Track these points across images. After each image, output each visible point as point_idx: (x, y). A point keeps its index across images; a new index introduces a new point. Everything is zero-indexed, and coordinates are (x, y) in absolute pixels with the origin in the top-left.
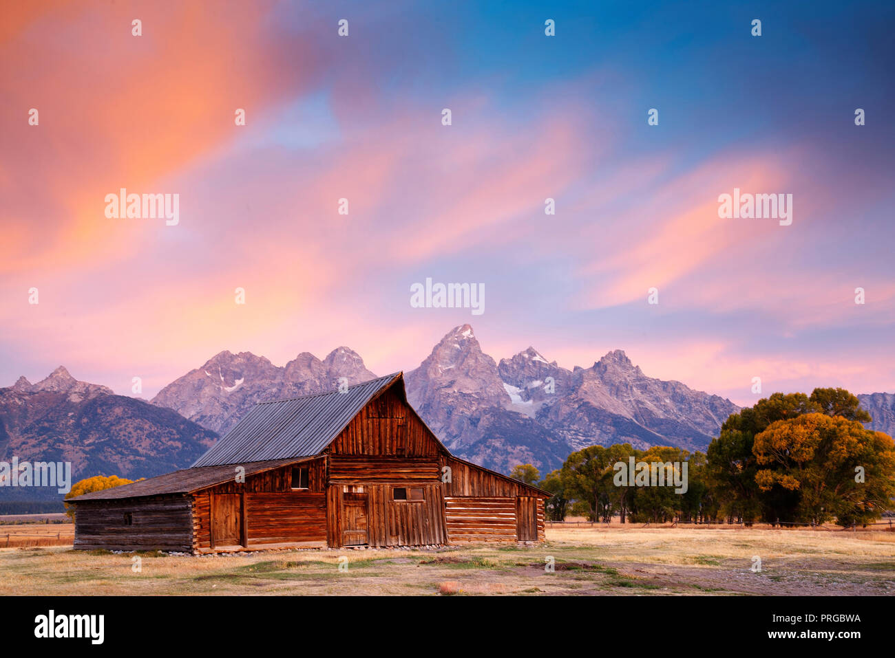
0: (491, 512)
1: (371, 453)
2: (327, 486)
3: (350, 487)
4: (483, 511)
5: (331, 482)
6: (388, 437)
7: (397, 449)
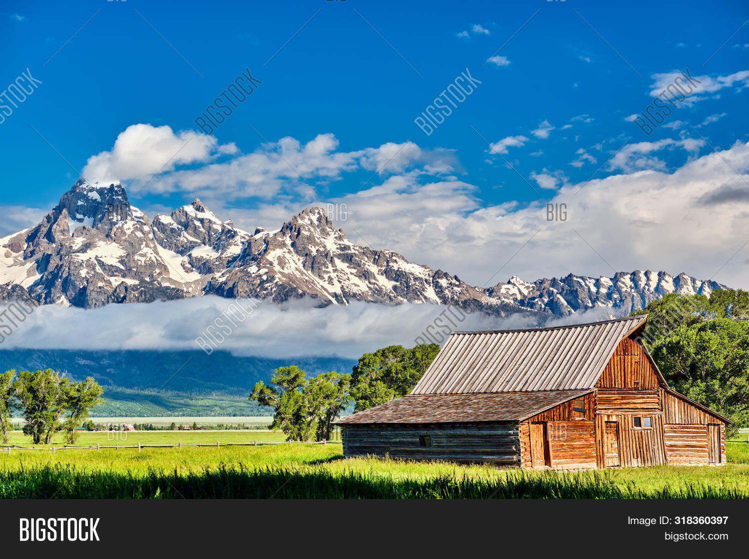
0: (692, 437)
1: (620, 387)
2: (595, 415)
3: (608, 416)
4: (688, 437)
5: (597, 412)
6: (629, 372)
7: (635, 383)
